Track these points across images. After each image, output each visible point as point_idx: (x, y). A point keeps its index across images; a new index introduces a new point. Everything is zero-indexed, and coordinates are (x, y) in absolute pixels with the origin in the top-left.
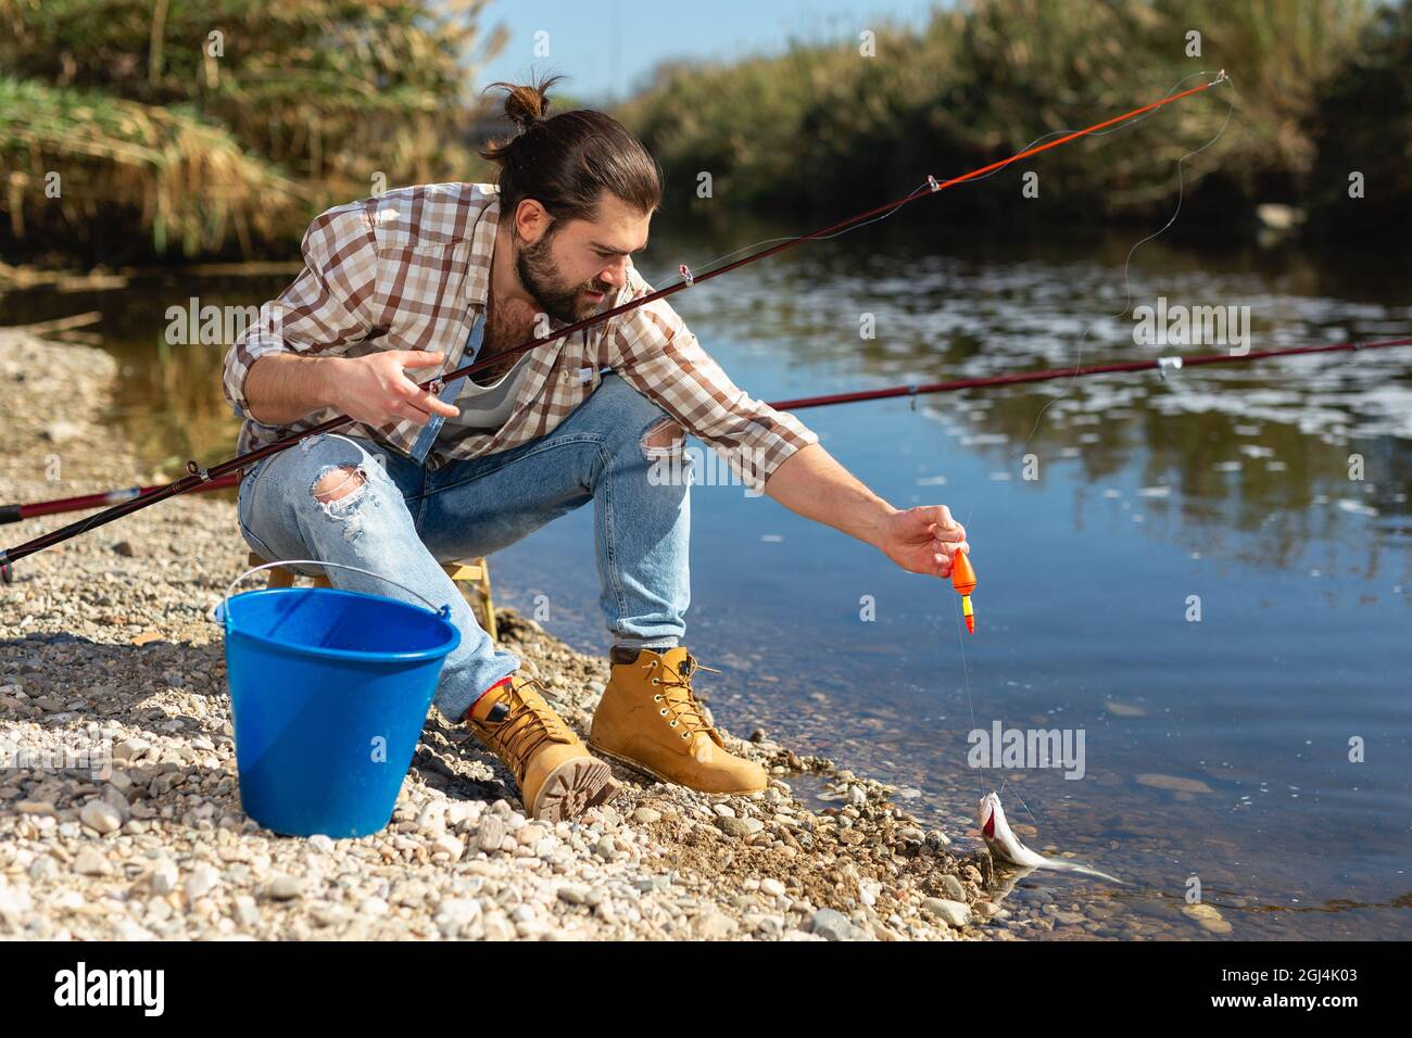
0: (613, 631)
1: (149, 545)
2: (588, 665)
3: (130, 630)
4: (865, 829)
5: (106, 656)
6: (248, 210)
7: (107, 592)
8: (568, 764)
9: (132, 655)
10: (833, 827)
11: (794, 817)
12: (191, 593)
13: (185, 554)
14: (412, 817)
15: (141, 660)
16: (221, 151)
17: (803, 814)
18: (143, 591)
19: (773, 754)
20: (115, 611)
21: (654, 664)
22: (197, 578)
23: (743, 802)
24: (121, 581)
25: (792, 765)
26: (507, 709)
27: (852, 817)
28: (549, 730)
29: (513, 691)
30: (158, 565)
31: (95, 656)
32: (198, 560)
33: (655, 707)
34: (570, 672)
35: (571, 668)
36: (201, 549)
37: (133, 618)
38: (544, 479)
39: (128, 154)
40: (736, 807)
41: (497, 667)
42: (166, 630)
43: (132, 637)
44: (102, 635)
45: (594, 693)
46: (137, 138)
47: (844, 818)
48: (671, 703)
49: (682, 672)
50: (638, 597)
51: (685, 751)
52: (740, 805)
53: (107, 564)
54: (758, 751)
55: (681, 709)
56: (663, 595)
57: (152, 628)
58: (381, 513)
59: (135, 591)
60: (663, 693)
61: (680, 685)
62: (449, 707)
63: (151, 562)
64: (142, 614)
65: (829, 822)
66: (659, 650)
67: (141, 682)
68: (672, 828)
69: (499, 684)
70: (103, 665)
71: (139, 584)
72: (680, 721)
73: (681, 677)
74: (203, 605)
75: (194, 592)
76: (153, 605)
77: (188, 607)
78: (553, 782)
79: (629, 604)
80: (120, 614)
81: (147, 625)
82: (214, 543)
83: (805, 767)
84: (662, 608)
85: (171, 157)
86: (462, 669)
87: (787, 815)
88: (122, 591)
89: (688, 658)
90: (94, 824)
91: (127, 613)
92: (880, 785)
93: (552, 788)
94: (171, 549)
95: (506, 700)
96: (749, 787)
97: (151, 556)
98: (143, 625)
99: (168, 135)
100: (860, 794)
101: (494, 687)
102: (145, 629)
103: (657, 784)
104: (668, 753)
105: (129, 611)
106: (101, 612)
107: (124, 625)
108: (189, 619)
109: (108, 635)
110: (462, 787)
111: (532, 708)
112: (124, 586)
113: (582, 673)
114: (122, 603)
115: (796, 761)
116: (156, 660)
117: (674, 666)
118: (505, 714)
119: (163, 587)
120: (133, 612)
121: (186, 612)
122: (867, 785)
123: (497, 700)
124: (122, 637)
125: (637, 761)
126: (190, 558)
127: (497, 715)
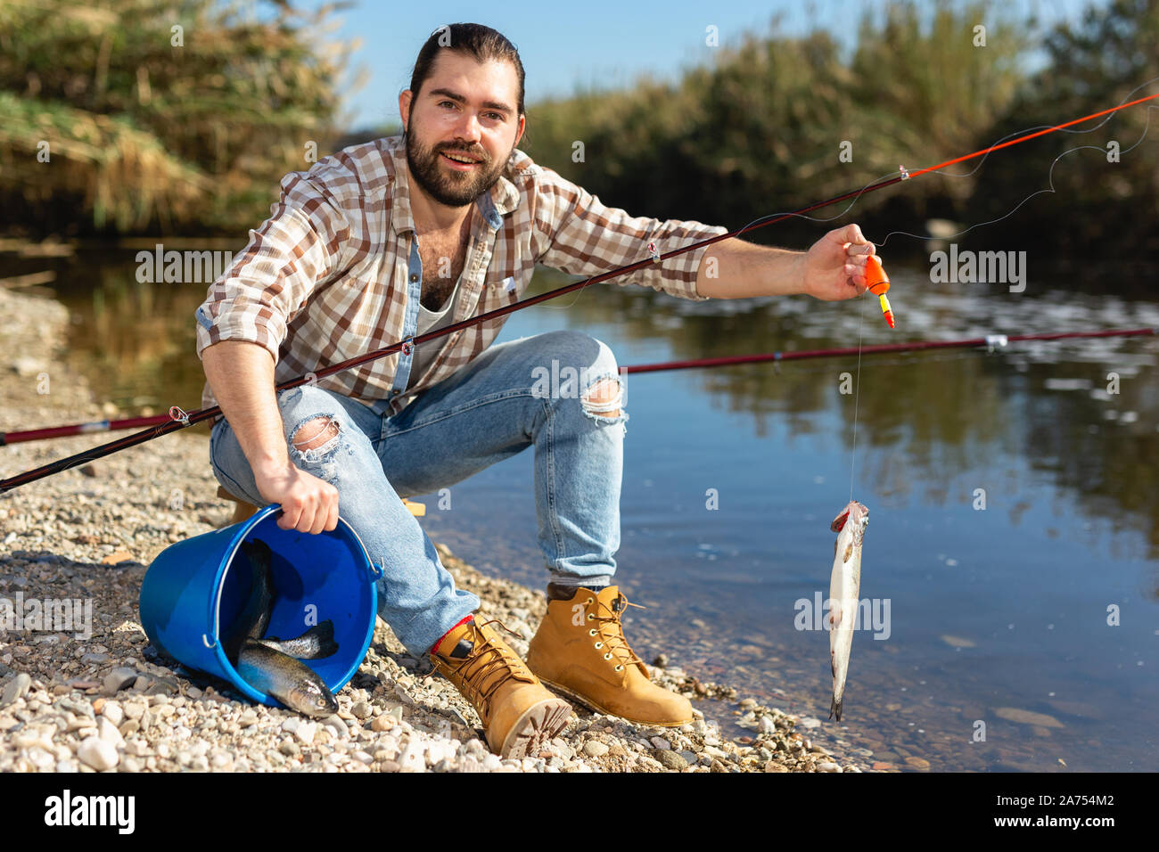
0: (551, 569)
1: (110, 468)
2: (502, 590)
3: (103, 549)
4: (786, 762)
5: (84, 575)
6: (169, 198)
7: (79, 512)
8: (538, 706)
9: (107, 574)
10: (755, 759)
11: (721, 748)
12: (152, 514)
13: (141, 477)
14: (393, 757)
15: (115, 580)
16: (150, 152)
17: (729, 746)
18: (111, 513)
19: (681, 681)
20: (88, 531)
21: (590, 601)
22: (156, 500)
23: (677, 735)
24: (91, 502)
25: (698, 692)
26: (470, 646)
27: (770, 749)
28: (513, 669)
29: (477, 629)
30: (119, 486)
31: (75, 575)
32: (152, 483)
33: (590, 641)
34: (487, 596)
35: (488, 592)
36: (154, 472)
37: (106, 539)
38: (491, 428)
39: (78, 152)
40: (671, 739)
41: (459, 607)
42: (135, 550)
43: (105, 556)
44: (79, 553)
45: (517, 619)
46: (85, 140)
47: (764, 749)
48: (605, 637)
49: (614, 609)
50: (575, 539)
51: (618, 683)
52: (673, 736)
53: (75, 485)
54: (668, 678)
55: (613, 644)
56: (597, 537)
57: (122, 548)
58: (354, 461)
59: (104, 512)
60: (598, 628)
61: (613, 620)
62: (413, 643)
63: (112, 483)
64: (115, 535)
65: (751, 753)
66: (593, 588)
67: (119, 602)
68: (620, 762)
69: (461, 622)
70: (83, 584)
71: (107, 505)
72: (614, 655)
73: (613, 613)
74: (166, 526)
75: (155, 513)
76: (120, 525)
77: (154, 529)
78: (524, 723)
79: (567, 545)
80: (94, 534)
81: (118, 545)
82: (163, 467)
83: (710, 693)
84: (598, 549)
85: (110, 156)
86: (428, 608)
87: (714, 746)
88: (93, 511)
89: (619, 595)
90: (90, 762)
91: (101, 534)
92: (783, 714)
93: (523, 729)
94: (129, 472)
95: (470, 637)
96: (676, 718)
97: (112, 477)
98: (116, 545)
99: (109, 138)
100: (769, 723)
101: (457, 625)
102: (117, 549)
103: (596, 714)
104: (604, 685)
105: (102, 532)
106: (78, 532)
107: (98, 544)
108: (156, 541)
109: (84, 554)
110: (424, 716)
111: (494, 646)
112: (94, 506)
113: (497, 598)
114: (92, 521)
115: (703, 688)
116: (130, 580)
117: (607, 602)
118: (469, 651)
119: (128, 508)
120: (106, 533)
121: (151, 534)
122: (773, 715)
123: (462, 637)
124: (96, 556)
125: (571, 689)
126: (145, 480)
127: (461, 651)
